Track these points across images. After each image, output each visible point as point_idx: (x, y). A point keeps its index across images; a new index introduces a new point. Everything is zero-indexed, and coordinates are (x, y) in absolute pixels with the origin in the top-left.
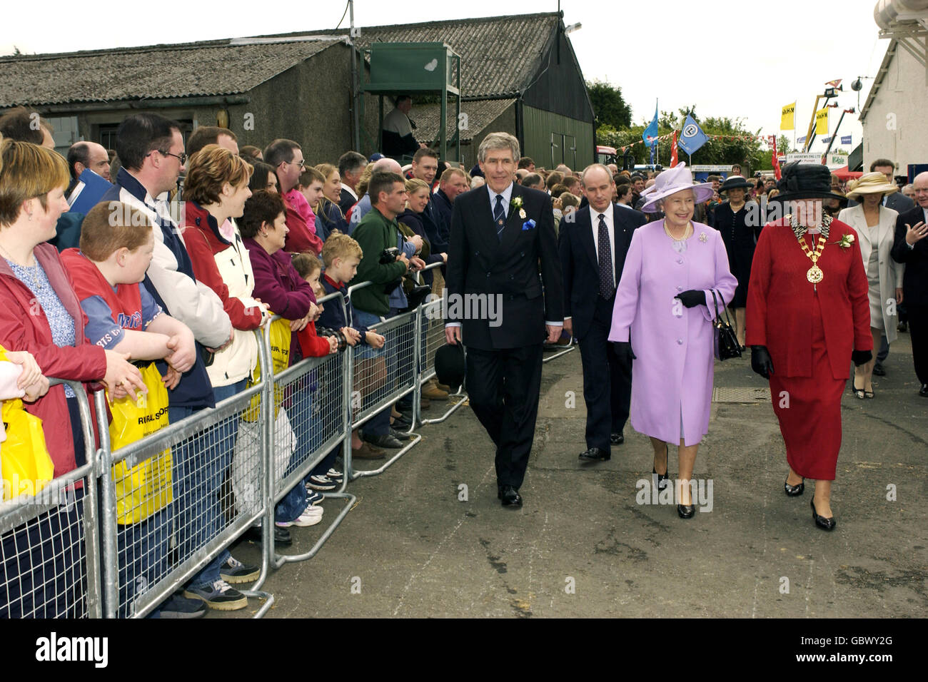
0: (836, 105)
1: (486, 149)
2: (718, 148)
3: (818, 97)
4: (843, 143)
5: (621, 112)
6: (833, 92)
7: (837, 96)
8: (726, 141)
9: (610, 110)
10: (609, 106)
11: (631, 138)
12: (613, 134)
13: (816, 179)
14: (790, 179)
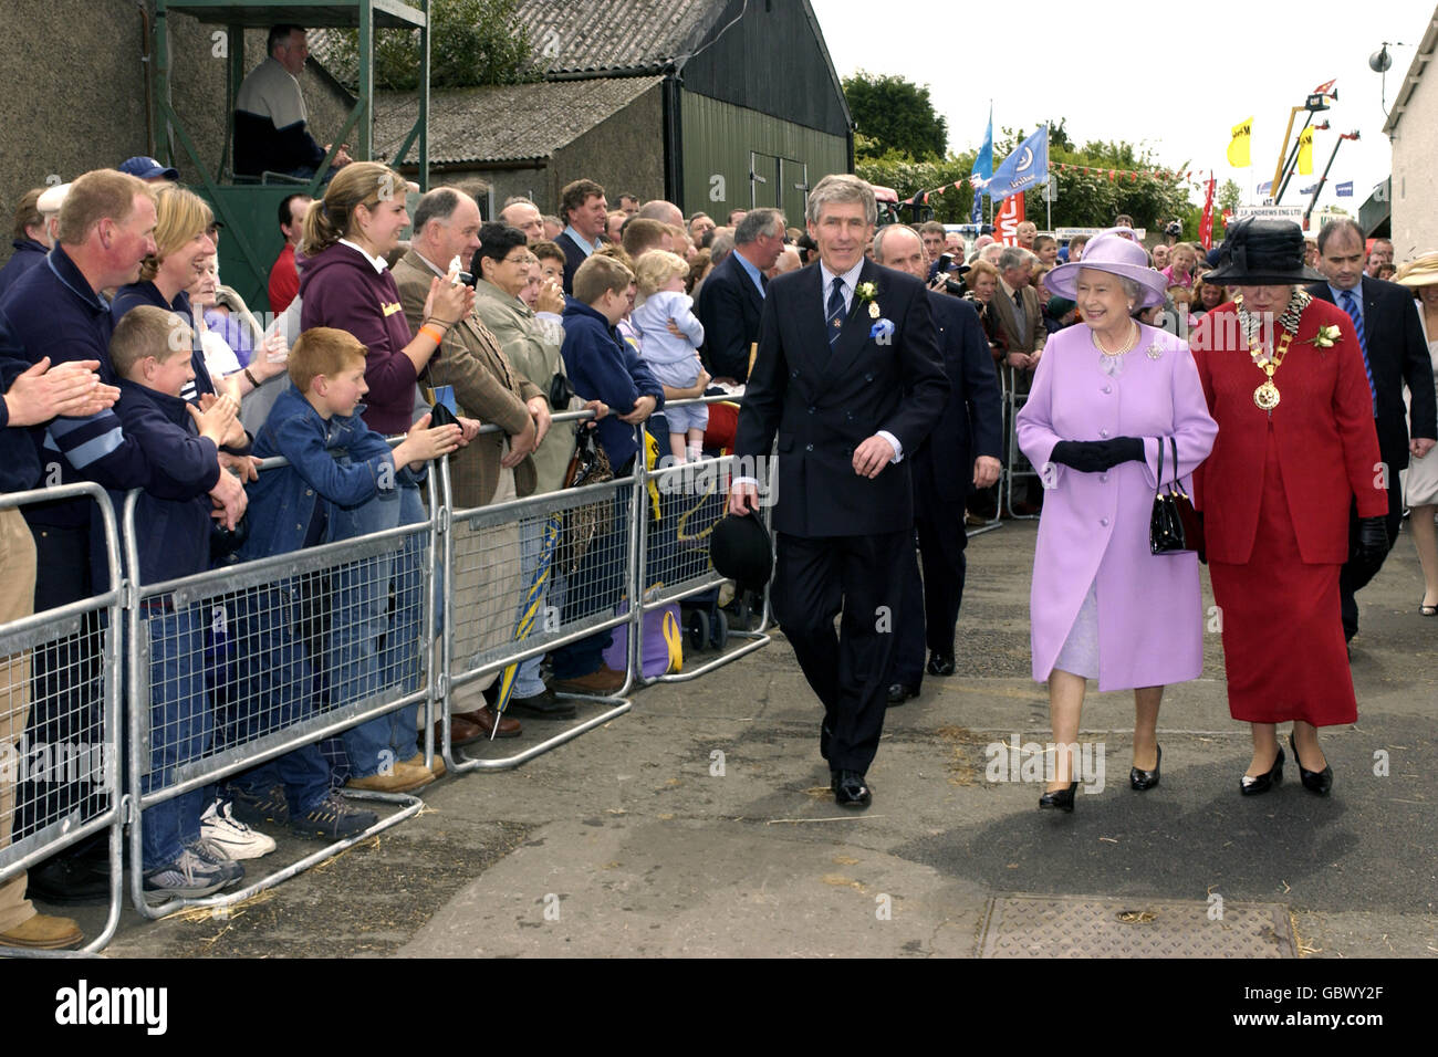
0: (1326, 126)
1: (822, 201)
2: (1107, 197)
3: (1295, 111)
4: (1339, 194)
5: (928, 129)
6: (1321, 100)
7: (1329, 108)
8: (1123, 183)
9: (907, 124)
10: (906, 118)
11: (942, 175)
12: (908, 168)
13: (1279, 250)
14: (1236, 249)
